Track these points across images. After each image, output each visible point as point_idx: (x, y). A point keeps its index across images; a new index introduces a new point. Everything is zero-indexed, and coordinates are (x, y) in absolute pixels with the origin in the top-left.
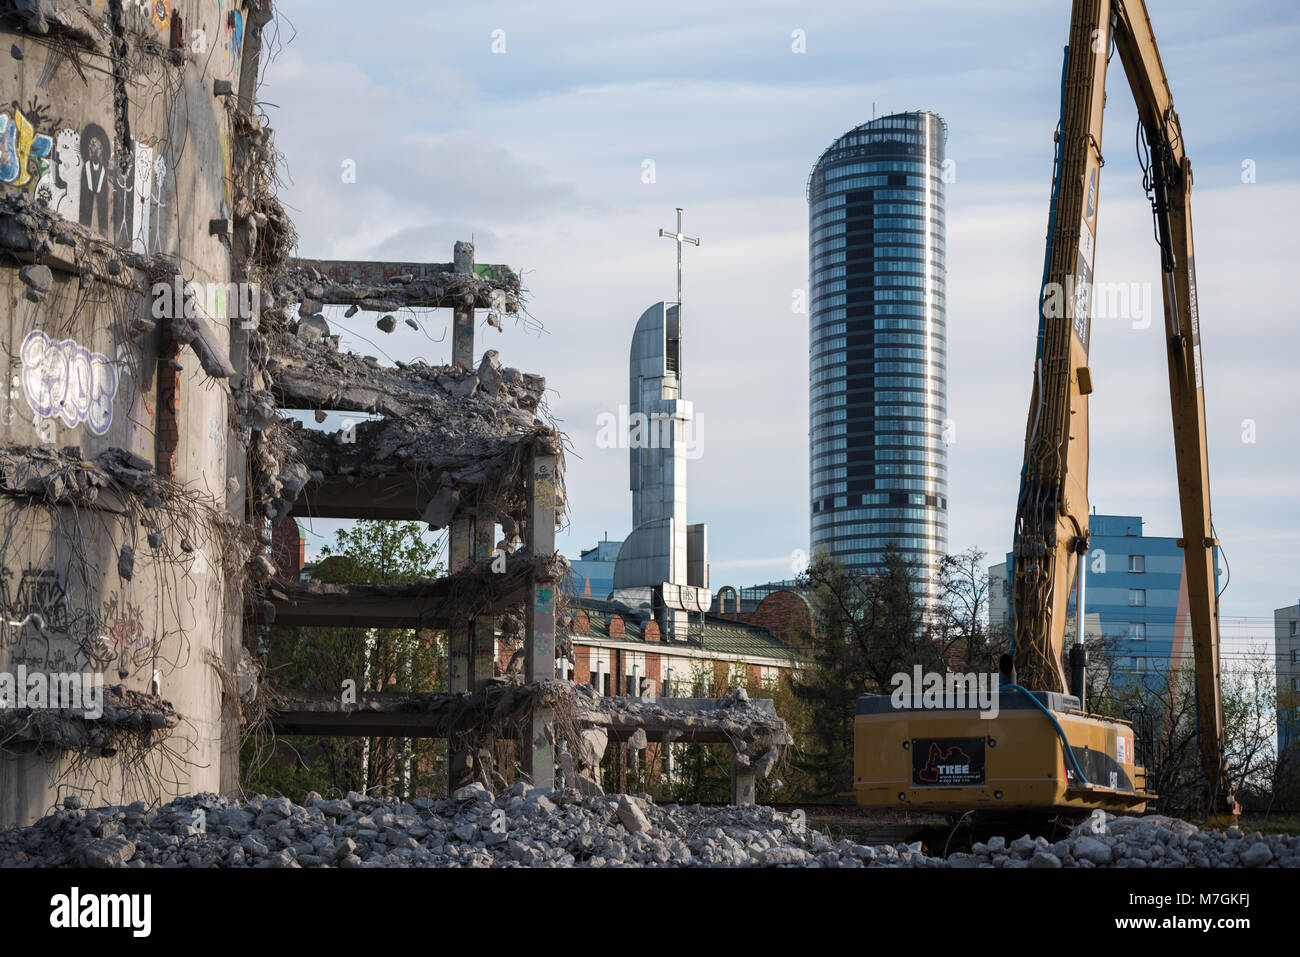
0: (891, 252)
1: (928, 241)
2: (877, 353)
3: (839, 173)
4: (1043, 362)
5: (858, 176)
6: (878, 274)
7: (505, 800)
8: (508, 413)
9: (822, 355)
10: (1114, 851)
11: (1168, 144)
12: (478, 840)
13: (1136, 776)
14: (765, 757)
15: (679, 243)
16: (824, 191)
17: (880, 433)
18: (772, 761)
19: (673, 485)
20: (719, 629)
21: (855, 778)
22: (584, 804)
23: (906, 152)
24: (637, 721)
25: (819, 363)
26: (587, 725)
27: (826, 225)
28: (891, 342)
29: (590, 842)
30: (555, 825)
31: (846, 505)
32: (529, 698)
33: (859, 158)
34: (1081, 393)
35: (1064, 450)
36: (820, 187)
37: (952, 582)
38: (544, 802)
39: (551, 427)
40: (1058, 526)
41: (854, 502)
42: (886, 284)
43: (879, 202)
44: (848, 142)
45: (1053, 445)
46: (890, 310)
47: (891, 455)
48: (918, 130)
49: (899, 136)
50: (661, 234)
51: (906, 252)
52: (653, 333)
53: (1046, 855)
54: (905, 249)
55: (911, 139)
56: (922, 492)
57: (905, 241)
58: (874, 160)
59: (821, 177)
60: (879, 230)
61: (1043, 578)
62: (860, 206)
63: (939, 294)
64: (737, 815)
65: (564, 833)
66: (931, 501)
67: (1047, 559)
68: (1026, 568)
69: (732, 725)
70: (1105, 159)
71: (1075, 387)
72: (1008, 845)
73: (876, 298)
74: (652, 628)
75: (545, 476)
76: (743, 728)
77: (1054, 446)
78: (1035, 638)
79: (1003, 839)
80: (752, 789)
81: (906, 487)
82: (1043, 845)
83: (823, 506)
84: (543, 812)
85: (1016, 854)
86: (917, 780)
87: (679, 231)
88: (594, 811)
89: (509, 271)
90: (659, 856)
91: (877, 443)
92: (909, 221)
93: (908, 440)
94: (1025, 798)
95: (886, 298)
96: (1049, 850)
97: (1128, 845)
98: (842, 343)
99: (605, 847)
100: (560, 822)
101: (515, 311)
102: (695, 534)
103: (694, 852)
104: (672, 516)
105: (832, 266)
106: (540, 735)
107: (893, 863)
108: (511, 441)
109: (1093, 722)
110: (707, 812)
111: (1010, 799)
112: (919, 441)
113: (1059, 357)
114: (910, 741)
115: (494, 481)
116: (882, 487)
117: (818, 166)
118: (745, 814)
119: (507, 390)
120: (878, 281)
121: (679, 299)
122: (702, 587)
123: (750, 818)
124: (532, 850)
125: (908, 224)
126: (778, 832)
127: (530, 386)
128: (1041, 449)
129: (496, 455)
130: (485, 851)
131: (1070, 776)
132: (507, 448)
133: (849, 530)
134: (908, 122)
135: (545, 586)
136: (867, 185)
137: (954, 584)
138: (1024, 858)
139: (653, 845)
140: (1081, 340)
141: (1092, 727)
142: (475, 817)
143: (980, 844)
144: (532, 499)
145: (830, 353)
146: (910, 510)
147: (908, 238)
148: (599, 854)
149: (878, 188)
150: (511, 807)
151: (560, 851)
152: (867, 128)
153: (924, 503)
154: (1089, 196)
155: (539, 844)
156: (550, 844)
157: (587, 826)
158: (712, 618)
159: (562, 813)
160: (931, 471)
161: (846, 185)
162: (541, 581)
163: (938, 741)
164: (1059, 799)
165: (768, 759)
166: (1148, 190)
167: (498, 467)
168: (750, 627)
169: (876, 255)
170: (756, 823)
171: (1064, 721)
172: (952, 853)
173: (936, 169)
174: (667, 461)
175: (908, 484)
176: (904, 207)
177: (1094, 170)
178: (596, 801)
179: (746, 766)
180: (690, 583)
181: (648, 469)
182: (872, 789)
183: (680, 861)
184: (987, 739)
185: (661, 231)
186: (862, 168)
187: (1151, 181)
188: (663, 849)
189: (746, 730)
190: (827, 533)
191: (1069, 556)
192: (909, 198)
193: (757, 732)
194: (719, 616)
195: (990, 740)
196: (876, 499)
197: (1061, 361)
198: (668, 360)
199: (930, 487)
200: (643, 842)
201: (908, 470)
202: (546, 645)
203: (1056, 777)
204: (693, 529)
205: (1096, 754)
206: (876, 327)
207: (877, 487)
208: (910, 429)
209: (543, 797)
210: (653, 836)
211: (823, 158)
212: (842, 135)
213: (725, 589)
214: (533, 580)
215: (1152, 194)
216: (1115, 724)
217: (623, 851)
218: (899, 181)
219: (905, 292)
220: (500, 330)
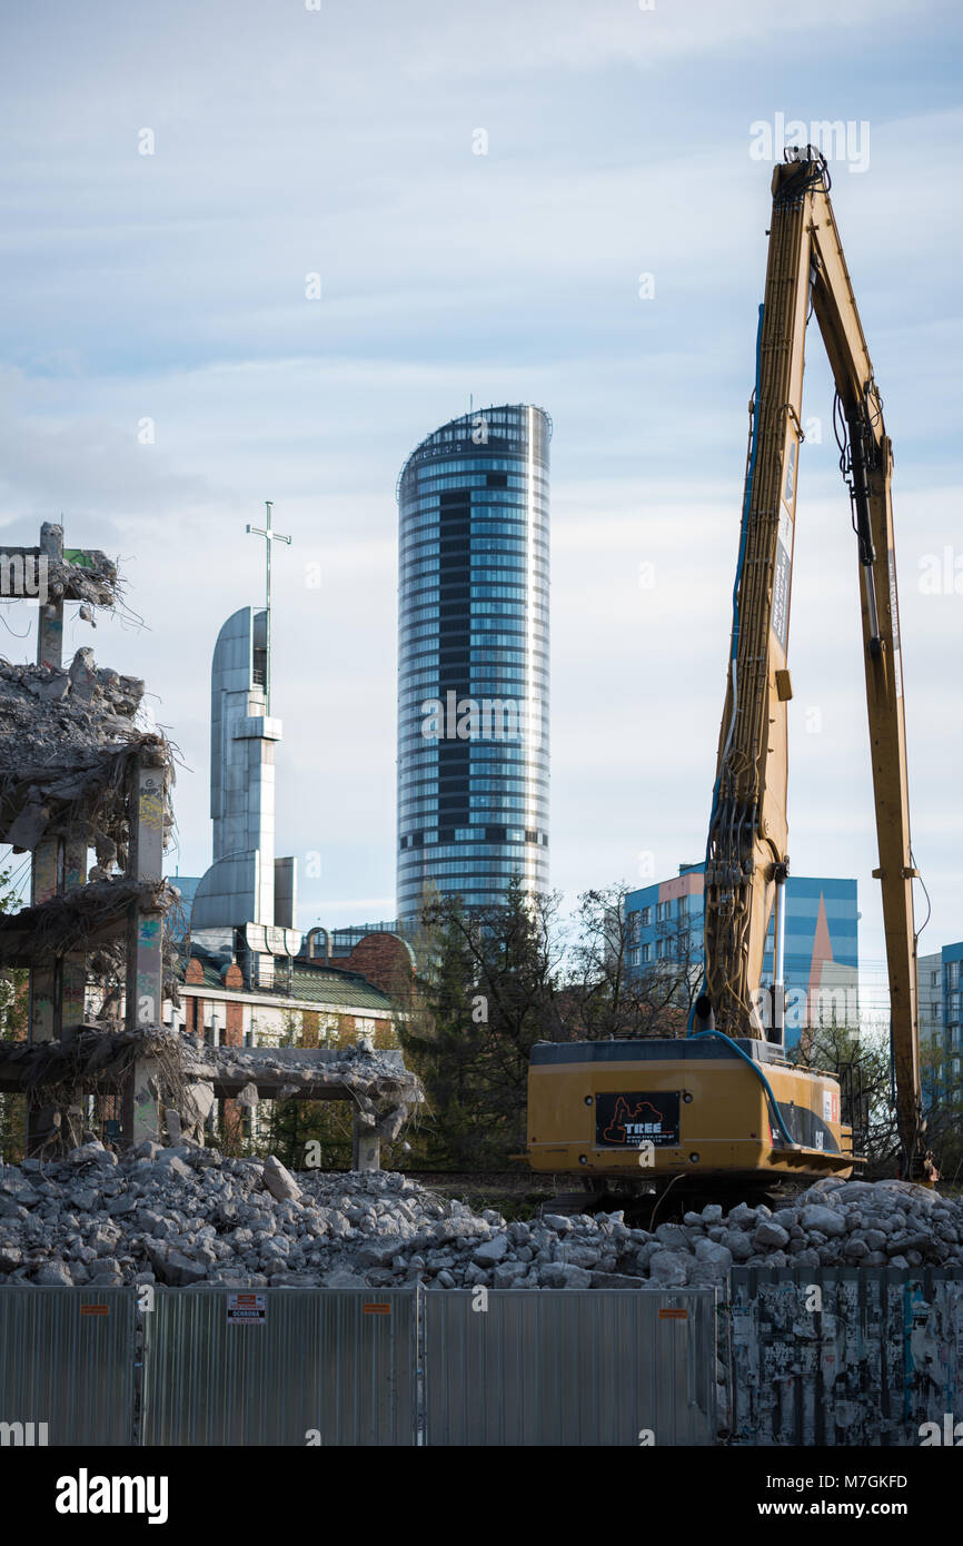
0: (489, 560)
1: (531, 549)
2: (473, 672)
3: (433, 471)
4: (738, 663)
5: (453, 475)
6: (476, 584)
7: (130, 1162)
8: (104, 719)
9: (412, 673)
10: (848, 1221)
11: (868, 421)
12: (99, 1209)
13: (843, 1136)
14: (392, 1116)
15: (269, 540)
16: (416, 492)
17: (475, 761)
18: (400, 1121)
19: (259, 813)
20: (308, 975)
21: (529, 1138)
22: (225, 1166)
23: (507, 450)
24: (248, 1075)
25: (408, 683)
26: (192, 1078)
27: (419, 529)
28: (489, 659)
29: (233, 1211)
30: (193, 1192)
31: (437, 840)
32: (130, 1047)
33: (455, 454)
34: (780, 699)
35: (762, 764)
36: (411, 487)
37: (595, 921)
38: (177, 1164)
39: (159, 735)
40: (755, 850)
41: (446, 838)
42: (484, 596)
43: (476, 504)
44: (443, 437)
45: (750, 757)
46: (488, 624)
47: (488, 785)
48: (520, 426)
49: (500, 431)
50: (248, 531)
51: (506, 560)
52: (238, 641)
53: (771, 1226)
54: (505, 557)
55: (512, 435)
56: (519, 827)
57: (504, 546)
58: (472, 458)
59: (413, 476)
60: (476, 536)
61: (739, 910)
62: (455, 508)
63: (543, 608)
64: (361, 1183)
65: (203, 1201)
66: (531, 837)
67: (743, 888)
68: (719, 898)
69: (356, 1079)
70: (805, 433)
71: (773, 692)
72: (725, 1214)
73: (473, 611)
74: (233, 972)
75: (152, 791)
76: (369, 1083)
77: (751, 759)
78: (729, 978)
79: (720, 1207)
80: (377, 1152)
81: (503, 822)
82: (766, 1215)
83: (412, 841)
84: (176, 1176)
85: (735, 1225)
86: (600, 1141)
87: (269, 527)
88: (235, 1175)
89: (104, 558)
90: (314, 1227)
91: (472, 772)
92: (509, 526)
93: (506, 769)
94: (723, 1161)
95: (484, 612)
96: (772, 1220)
97: (864, 1214)
98: (435, 661)
99: (251, 1217)
100: (197, 1187)
101: (110, 604)
102: (284, 869)
103: (354, 1224)
104: (258, 847)
105: (424, 575)
106: (142, 1089)
107: (592, 1236)
108: (112, 751)
109: (797, 1074)
110: (327, 1179)
111: (708, 1162)
112: (519, 770)
113: (756, 659)
114: (593, 1095)
115: (91, 797)
116: (477, 822)
117: (409, 463)
118: (371, 1182)
119: (102, 693)
120: (474, 592)
121: (268, 604)
122: (291, 928)
123: (377, 1186)
124: (166, 1220)
125: (509, 529)
126: (411, 1202)
127: (127, 690)
128: (736, 762)
129: (92, 767)
130: (110, 1221)
131: (775, 1137)
132: (108, 759)
133: (440, 869)
134: (510, 416)
135: (150, 918)
136: (464, 485)
137: (598, 922)
138: (745, 1230)
139: (306, 1215)
140: (779, 639)
141: (797, 1079)
142: (95, 1181)
143: (692, 1213)
144: (136, 816)
145: (421, 671)
146: (508, 847)
147: (508, 545)
148: (245, 1225)
149: (476, 488)
150: (138, 1171)
151: (199, 1222)
152: (464, 421)
153: (523, 839)
154: (789, 475)
155: (174, 1214)
156: (187, 1214)
157: (229, 1193)
158: (301, 962)
159: (198, 1177)
160: (531, 805)
161: (441, 485)
162: (146, 913)
163: (625, 1095)
164: (763, 1163)
165: (397, 1119)
166: (845, 472)
167: (95, 780)
168: (344, 973)
169: (473, 564)
170: (383, 1191)
171: (769, 1073)
172: (661, 1223)
173: (540, 468)
174: (253, 786)
175: (506, 818)
176: (505, 509)
177: (793, 445)
178: (238, 1164)
179: (372, 1127)
180: (277, 923)
181: (231, 794)
182: (548, 1151)
183: (342, 1233)
184: (682, 1094)
185: (248, 527)
186: (458, 467)
187: (848, 463)
188: (319, 1220)
189: (371, 1086)
190: (415, 872)
191: (767, 884)
192: (510, 501)
193: (384, 1088)
194: (309, 961)
195: (686, 1095)
196: (470, 834)
197: (758, 662)
198: (255, 673)
199: (530, 822)
200: (294, 1212)
201: (506, 802)
202: (152, 986)
203: (760, 1137)
204: (281, 863)
205: (802, 1111)
206: (472, 643)
207: (472, 821)
208: (509, 757)
209: (176, 1158)
210: (306, 1205)
211: (414, 454)
212: (437, 429)
213: (316, 931)
214: (138, 911)
215: (850, 476)
216: (821, 1077)
217: (273, 1221)
218: (499, 481)
219: (504, 604)
220: (94, 625)
